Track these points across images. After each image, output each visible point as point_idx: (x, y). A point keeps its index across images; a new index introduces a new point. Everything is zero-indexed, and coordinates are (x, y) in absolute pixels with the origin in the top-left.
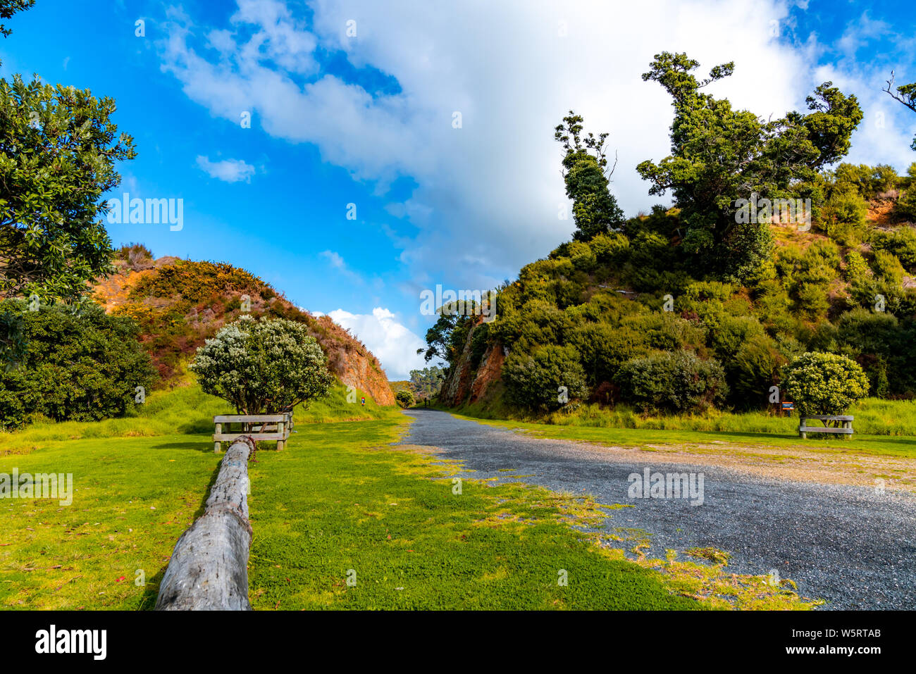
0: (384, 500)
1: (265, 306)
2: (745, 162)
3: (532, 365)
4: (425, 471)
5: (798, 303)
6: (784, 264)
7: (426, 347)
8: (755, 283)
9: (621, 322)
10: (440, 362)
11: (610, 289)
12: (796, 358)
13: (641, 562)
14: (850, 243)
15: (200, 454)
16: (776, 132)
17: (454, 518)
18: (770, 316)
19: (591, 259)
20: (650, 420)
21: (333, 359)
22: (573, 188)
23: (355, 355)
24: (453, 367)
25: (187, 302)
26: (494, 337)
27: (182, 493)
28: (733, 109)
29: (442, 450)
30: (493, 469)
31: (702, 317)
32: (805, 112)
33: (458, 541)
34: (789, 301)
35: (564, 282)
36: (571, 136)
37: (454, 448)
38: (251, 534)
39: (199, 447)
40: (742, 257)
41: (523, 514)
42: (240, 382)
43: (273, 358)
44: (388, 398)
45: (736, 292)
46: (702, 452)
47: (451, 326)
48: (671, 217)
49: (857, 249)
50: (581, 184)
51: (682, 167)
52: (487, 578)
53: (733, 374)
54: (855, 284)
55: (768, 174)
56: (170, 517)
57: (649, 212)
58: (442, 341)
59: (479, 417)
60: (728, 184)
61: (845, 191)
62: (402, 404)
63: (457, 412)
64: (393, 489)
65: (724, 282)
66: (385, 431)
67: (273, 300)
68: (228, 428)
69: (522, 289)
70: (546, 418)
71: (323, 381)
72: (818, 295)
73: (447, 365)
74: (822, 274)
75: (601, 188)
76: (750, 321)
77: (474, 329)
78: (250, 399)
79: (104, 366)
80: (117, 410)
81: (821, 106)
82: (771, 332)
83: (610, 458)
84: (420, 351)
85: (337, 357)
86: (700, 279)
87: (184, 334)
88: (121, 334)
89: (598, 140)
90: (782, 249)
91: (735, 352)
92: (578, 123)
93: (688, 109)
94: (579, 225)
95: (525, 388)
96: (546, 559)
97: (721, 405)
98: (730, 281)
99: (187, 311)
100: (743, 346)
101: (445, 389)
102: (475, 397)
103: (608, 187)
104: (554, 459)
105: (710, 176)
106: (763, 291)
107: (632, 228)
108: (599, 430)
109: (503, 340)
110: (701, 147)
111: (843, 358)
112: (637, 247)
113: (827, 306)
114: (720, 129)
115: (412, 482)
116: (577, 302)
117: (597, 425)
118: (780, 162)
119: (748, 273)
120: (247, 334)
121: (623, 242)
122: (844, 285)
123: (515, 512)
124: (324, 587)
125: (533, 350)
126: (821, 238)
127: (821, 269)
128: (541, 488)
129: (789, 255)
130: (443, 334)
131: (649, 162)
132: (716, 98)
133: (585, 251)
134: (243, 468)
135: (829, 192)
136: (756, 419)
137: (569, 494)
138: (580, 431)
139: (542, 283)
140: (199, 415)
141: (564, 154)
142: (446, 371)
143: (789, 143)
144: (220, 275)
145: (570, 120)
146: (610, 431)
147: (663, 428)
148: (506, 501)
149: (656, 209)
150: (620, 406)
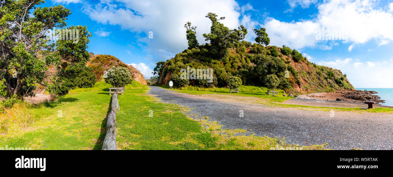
0: (143, 107)
1: (118, 64)
2: (225, 37)
3: (177, 76)
4: (152, 100)
5: (232, 66)
6: (231, 58)
7: (154, 72)
8: (225, 61)
9: (197, 68)
10: (157, 75)
11: (195, 60)
12: (230, 77)
13: (196, 120)
14: (243, 55)
15: (106, 95)
16: (232, 32)
17: (158, 111)
18: (227, 68)
19: (192, 53)
20: (202, 89)
21: (133, 75)
22: (188, 37)
23: (138, 74)
24: (160, 77)
25: (102, 64)
26: (169, 70)
27: (105, 104)
28: (224, 26)
29: (157, 95)
30: (168, 100)
31: (214, 68)
32: (237, 29)
33: (159, 116)
34: (231, 66)
35: (185, 58)
36: (188, 27)
37: (159, 95)
38: (116, 114)
39: (106, 94)
40: (223, 56)
41: (173, 110)
42: (113, 81)
43: (120, 75)
44: (145, 83)
45: (221, 63)
46: (211, 96)
47: (159, 67)
48: (209, 46)
49: (244, 57)
50: (190, 37)
51: (212, 36)
52: (164, 124)
53: (219, 80)
54: (242, 64)
55: (229, 40)
56: (103, 108)
57: (205, 44)
58: (157, 71)
59: (165, 88)
60: (221, 41)
61: (243, 46)
62: (149, 85)
63: (161, 87)
64: (146, 104)
65: (219, 61)
66: (144, 91)
67: (120, 62)
68: (112, 90)
69: (176, 59)
70: (180, 88)
71: (131, 80)
72: (236, 65)
73: (158, 76)
74: (237, 61)
75: (195, 38)
76: (223, 69)
77: (165, 68)
78: (115, 84)
79: (87, 77)
80: (90, 86)
81: (240, 29)
82: (227, 72)
83: (192, 98)
84: (152, 73)
85: (134, 74)
86: (214, 59)
87: (102, 70)
88: (90, 71)
89: (194, 28)
90: (230, 55)
91: (220, 75)
92: (190, 24)
93: (215, 24)
94: (189, 46)
95: (176, 82)
96: (177, 120)
97: (216, 86)
98: (220, 60)
99: (102, 65)
100: (221, 74)
101: (158, 81)
102: (164, 83)
103: (196, 38)
104: (181, 98)
105: (218, 38)
106: (226, 63)
107: (201, 47)
108: (192, 91)
109: (171, 71)
110: (217, 33)
111: (239, 78)
112: (202, 52)
113: (237, 67)
114: (221, 29)
115: (149, 103)
116: (188, 63)
117: (191, 90)
118: (232, 38)
119: (224, 59)
120: (114, 71)
121: (199, 50)
122: (241, 63)
123: (171, 110)
124: (131, 125)
125: (178, 73)
126: (238, 54)
127: (237, 60)
128: (177, 105)
129: (232, 56)
130: (158, 69)
131: (205, 34)
132: (221, 23)
133: (190, 52)
134: (117, 100)
135: (240, 45)
136: (222, 89)
137: (183, 106)
138: (187, 91)
139: (180, 58)
140: (105, 87)
141: (186, 30)
142: (158, 77)
143: (234, 35)
144: (108, 57)
145: (188, 23)
146: (193, 91)
147: (204, 91)
148: (170, 107)
149: (206, 44)
150: (196, 86)
